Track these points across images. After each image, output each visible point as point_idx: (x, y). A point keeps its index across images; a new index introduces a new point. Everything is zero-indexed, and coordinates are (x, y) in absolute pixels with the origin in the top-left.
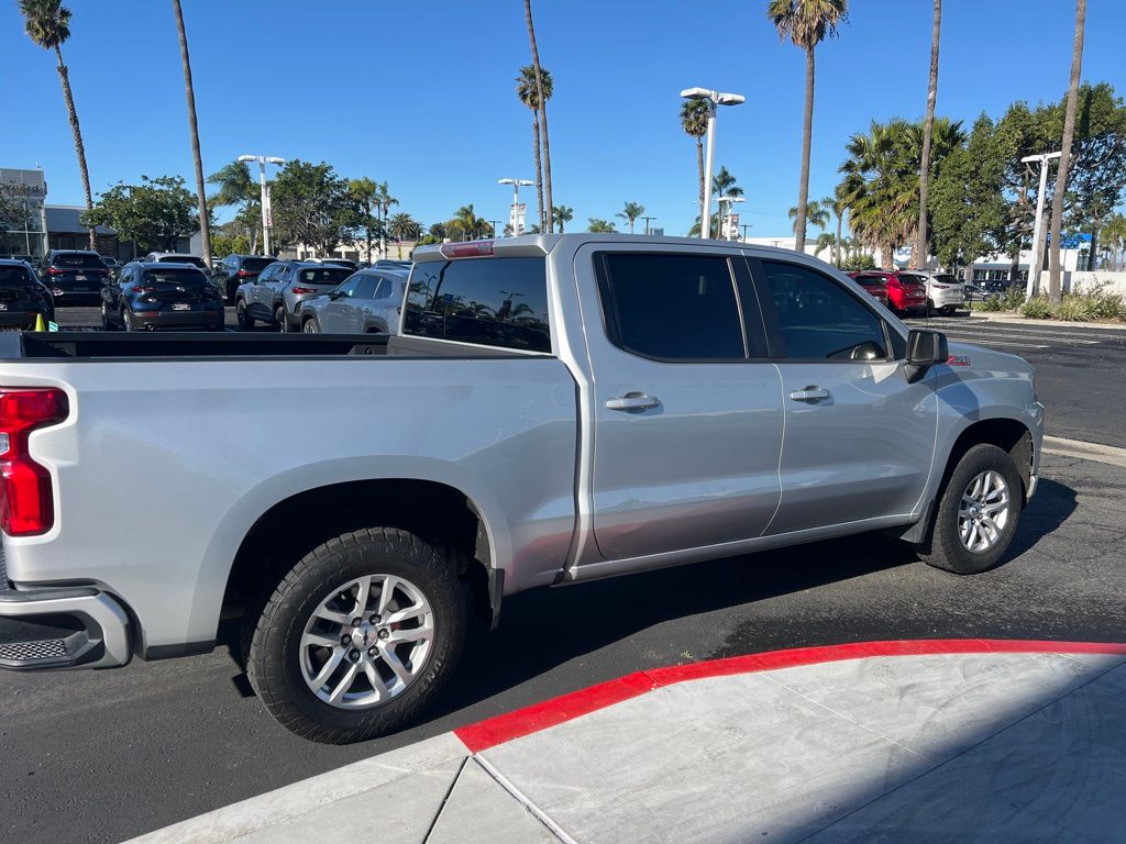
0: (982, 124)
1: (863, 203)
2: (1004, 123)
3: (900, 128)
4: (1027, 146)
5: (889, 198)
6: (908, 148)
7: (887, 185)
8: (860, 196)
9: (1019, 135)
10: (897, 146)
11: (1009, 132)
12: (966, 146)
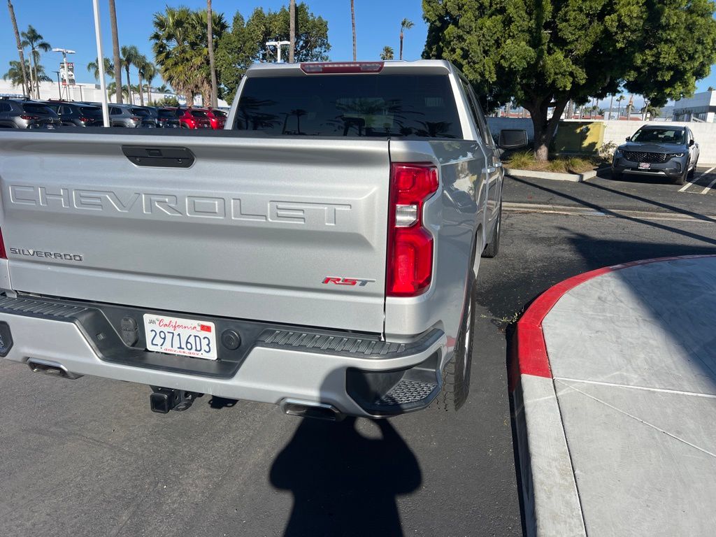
0: (238, 19)
1: (170, 62)
2: (253, 20)
3: (186, 13)
4: (267, 35)
5: (187, 60)
6: (194, 27)
7: (184, 51)
8: (167, 57)
9: (263, 28)
10: (185, 25)
11: (257, 26)
12: (229, 30)
